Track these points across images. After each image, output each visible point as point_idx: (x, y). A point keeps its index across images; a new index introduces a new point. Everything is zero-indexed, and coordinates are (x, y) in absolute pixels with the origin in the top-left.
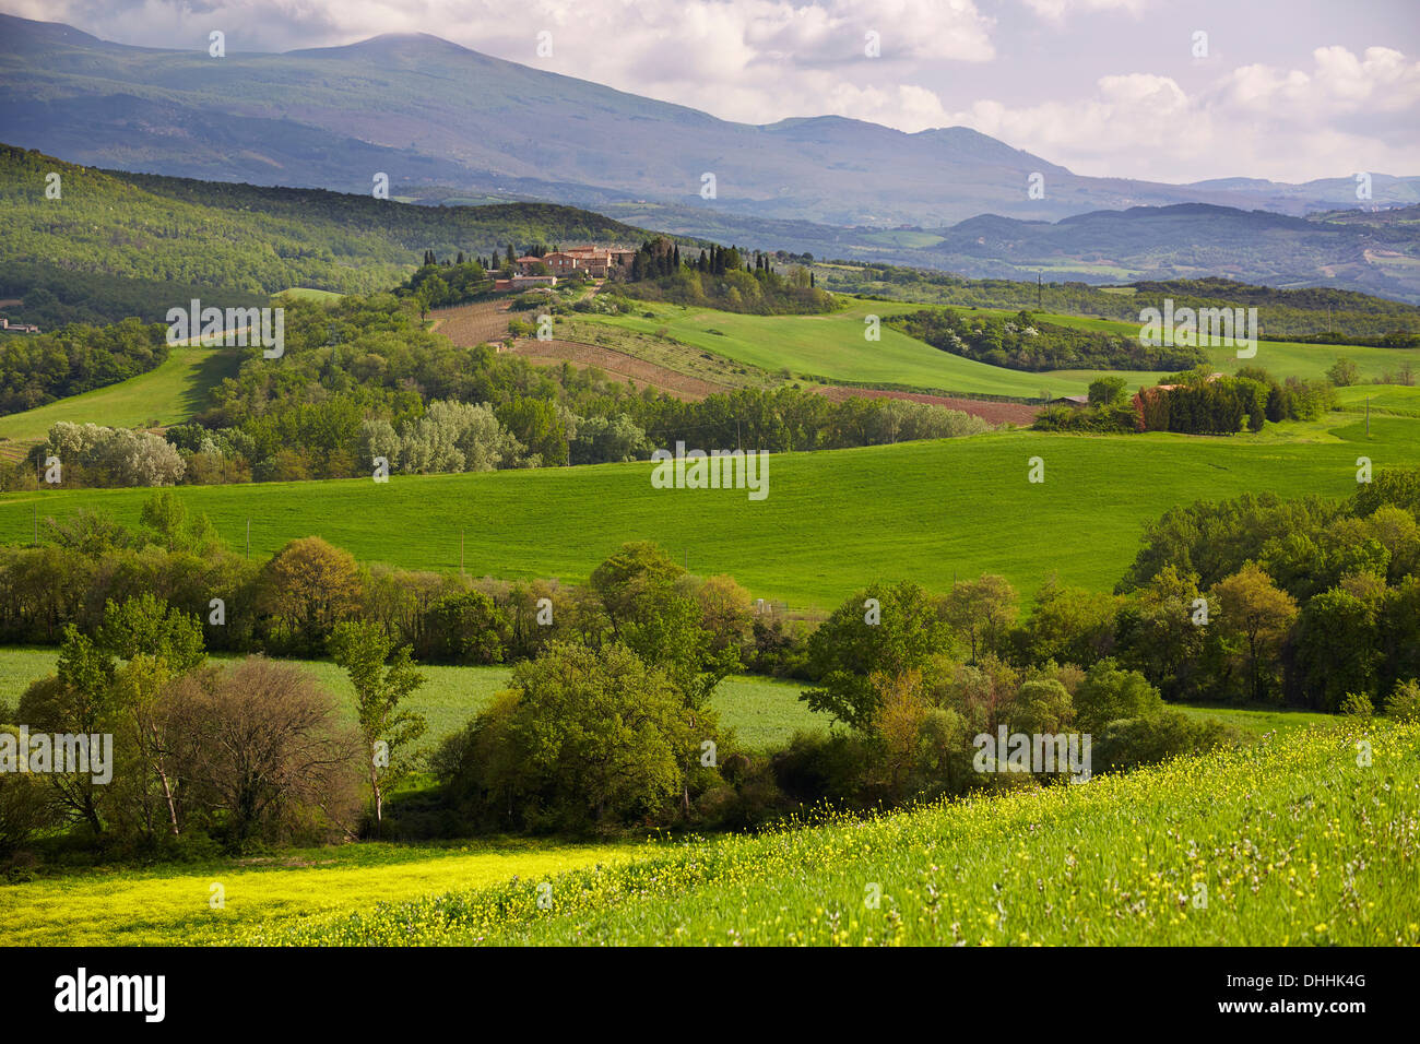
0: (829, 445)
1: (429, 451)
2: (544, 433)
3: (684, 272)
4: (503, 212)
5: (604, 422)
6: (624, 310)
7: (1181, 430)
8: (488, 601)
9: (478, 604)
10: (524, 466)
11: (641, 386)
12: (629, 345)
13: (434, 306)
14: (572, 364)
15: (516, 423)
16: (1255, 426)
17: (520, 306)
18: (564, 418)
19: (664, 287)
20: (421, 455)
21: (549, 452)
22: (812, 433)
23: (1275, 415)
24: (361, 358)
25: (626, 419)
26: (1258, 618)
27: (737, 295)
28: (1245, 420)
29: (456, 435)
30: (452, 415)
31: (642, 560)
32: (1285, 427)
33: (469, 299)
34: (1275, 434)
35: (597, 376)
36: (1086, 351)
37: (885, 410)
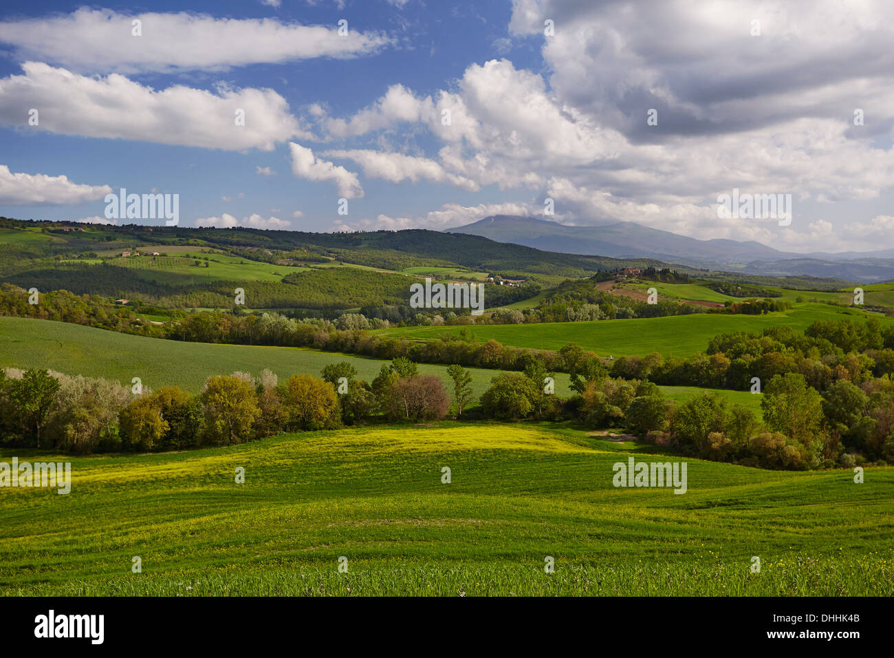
0: (678, 314)
1: (582, 315)
2: (610, 311)
3: (656, 274)
4: (638, 260)
5: (624, 309)
6: (641, 283)
7: (746, 313)
8: (533, 356)
9: (530, 356)
10: (605, 319)
11: (640, 301)
12: (640, 291)
13: (598, 282)
14: (624, 295)
15: (604, 309)
16: (765, 313)
17: (617, 282)
18: (615, 308)
19: (651, 277)
20: (580, 316)
21: (611, 316)
22: (674, 311)
23: (772, 310)
24: (575, 294)
25: (630, 308)
26: (721, 365)
27: (668, 280)
28: (763, 311)
29: (589, 312)
30: (588, 307)
31: (572, 346)
32: (775, 313)
33: (606, 280)
34: (770, 314)
35: (629, 298)
36: (752, 293)
37: (691, 307)
